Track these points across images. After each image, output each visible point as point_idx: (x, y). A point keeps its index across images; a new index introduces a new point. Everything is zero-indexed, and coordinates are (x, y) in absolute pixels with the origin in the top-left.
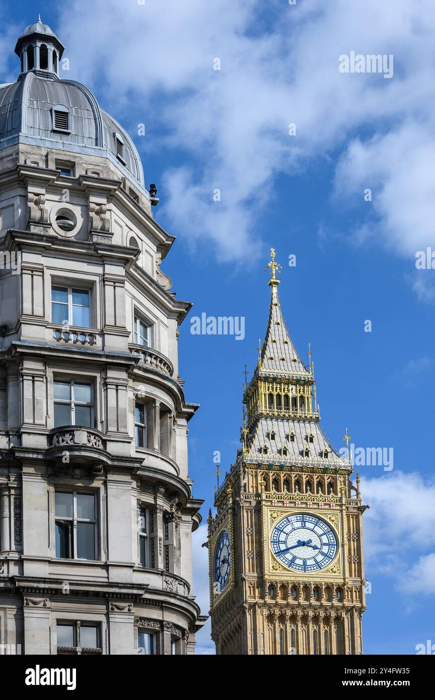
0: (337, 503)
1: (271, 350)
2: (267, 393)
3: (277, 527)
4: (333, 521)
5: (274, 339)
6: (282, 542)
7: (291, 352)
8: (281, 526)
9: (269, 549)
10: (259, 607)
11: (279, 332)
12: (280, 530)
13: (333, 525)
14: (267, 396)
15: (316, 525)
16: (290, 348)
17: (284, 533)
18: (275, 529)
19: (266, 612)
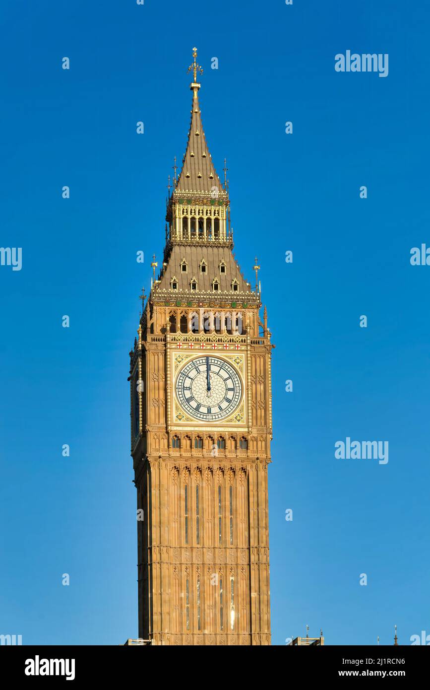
0: (242, 344)
1: (189, 167)
2: (182, 216)
3: (182, 372)
4: (238, 363)
5: (192, 154)
6: (187, 388)
7: (208, 168)
8: (186, 371)
9: (173, 396)
10: (164, 460)
11: (198, 146)
12: (185, 375)
13: (237, 368)
14: (182, 219)
15: (221, 368)
16: (208, 162)
17: (189, 378)
18: (180, 374)
19: (170, 465)
